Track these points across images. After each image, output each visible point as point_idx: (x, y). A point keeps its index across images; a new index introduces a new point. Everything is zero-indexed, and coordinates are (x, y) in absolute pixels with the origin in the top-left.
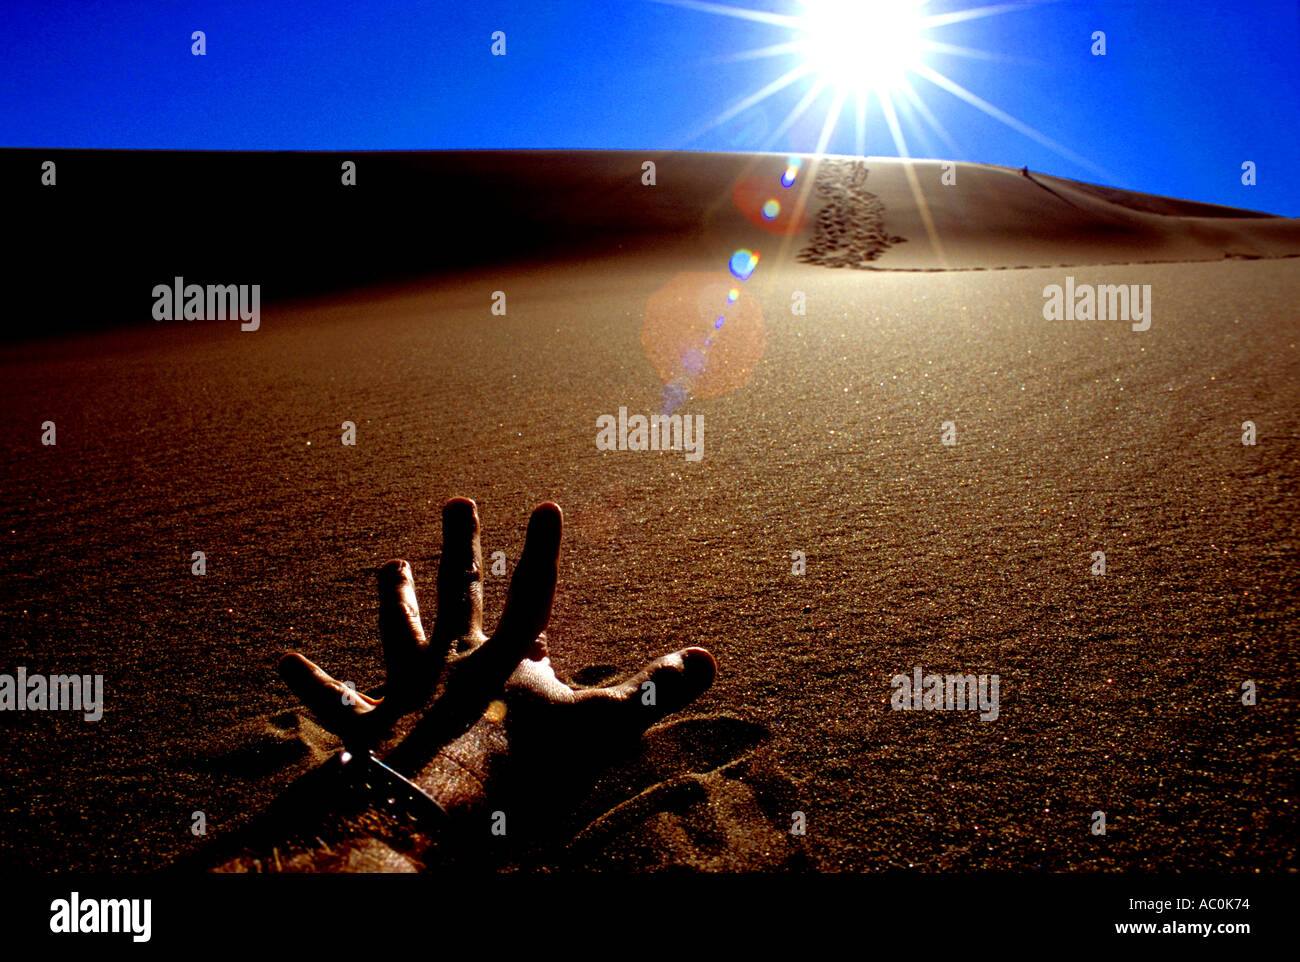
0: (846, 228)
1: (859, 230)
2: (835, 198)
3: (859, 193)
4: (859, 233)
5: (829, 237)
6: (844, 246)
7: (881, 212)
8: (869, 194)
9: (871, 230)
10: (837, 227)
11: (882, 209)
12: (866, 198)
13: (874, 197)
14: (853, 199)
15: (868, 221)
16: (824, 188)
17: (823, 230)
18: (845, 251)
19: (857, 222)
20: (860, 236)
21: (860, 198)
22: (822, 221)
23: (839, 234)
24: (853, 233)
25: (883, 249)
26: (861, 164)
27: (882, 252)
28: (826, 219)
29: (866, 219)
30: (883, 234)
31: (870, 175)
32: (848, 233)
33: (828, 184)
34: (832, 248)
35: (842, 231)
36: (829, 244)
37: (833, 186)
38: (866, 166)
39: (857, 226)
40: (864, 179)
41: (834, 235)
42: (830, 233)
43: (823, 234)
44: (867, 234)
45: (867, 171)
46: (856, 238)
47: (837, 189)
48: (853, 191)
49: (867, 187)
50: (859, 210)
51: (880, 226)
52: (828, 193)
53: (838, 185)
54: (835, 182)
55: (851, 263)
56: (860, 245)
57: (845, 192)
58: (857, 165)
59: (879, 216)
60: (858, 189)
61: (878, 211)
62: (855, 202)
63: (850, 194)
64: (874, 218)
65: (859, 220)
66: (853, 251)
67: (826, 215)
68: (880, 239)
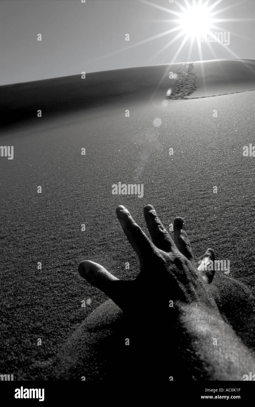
0: (184, 86)
1: (188, 86)
2: (182, 76)
3: (190, 74)
4: (187, 87)
5: (177, 89)
6: (182, 92)
7: (196, 79)
8: (193, 74)
9: (192, 85)
10: (181, 86)
11: (196, 78)
12: (192, 75)
13: (194, 74)
14: (187, 76)
15: (191, 83)
16: (179, 73)
17: (176, 87)
18: (182, 93)
19: (187, 83)
20: (187, 88)
21: (190, 75)
22: (176, 84)
23: (181, 88)
24: (186, 87)
25: (194, 91)
26: (192, 64)
27: (193, 92)
28: (178, 83)
29: (190, 82)
30: (195, 86)
31: (194, 67)
32: (184, 87)
33: (180, 72)
34: (177, 93)
35: (182, 87)
36: (177, 92)
37: (182, 72)
38: (193, 65)
39: (187, 84)
40: (192, 69)
41: (179, 88)
42: (178, 88)
43: (176, 88)
44: (190, 87)
45: (193, 66)
46: (186, 88)
47: (183, 73)
48: (188, 73)
49: (193, 72)
50: (189, 79)
51: (194, 84)
52: (180, 75)
53: (184, 72)
54: (182, 71)
55: (181, 97)
56: (187, 91)
57: (185, 74)
58: (190, 65)
59: (195, 80)
60: (189, 72)
61: (194, 79)
62: (188, 77)
63: (187, 74)
64: (193, 81)
65: (188, 82)
66: (184, 93)
67: (178, 82)
68: (194, 88)
